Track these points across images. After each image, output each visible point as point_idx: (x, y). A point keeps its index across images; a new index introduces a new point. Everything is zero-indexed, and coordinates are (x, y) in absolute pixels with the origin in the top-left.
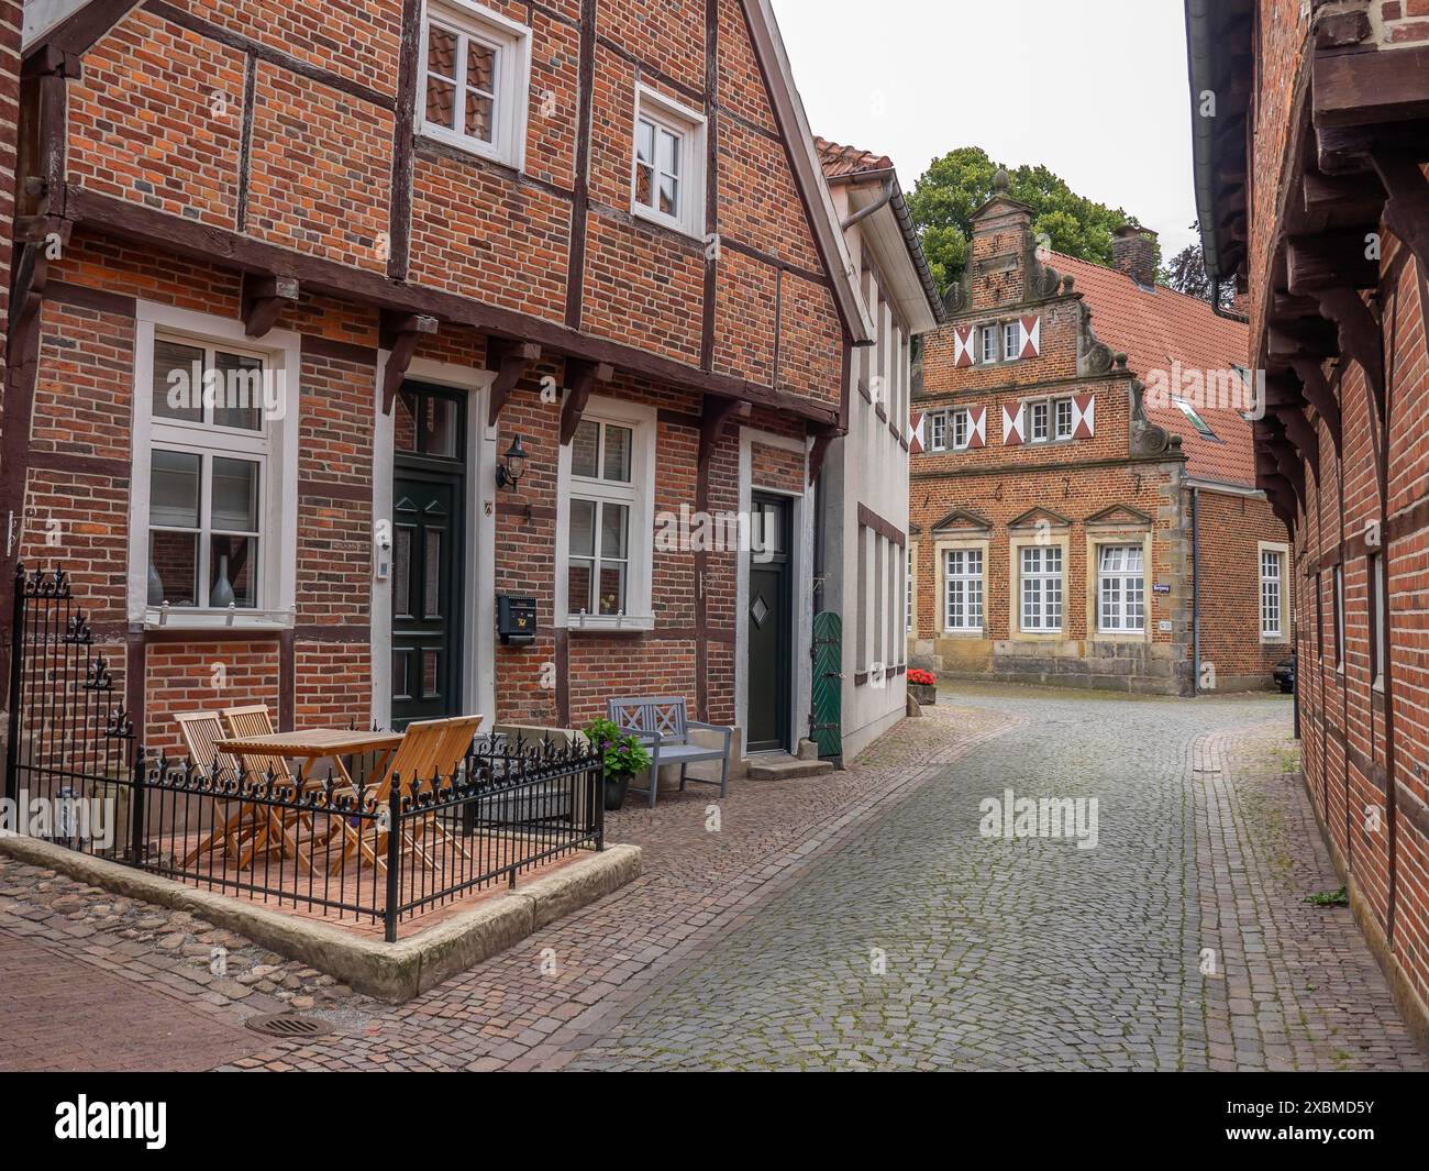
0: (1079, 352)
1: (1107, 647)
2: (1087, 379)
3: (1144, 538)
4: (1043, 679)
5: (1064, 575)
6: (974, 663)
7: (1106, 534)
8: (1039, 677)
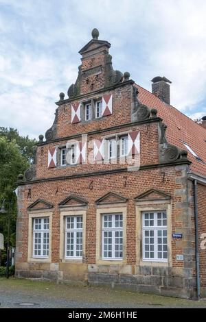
0: (132, 110)
1: (147, 269)
2: (136, 124)
3: (167, 208)
4: (113, 286)
5: (124, 229)
6: (78, 276)
7: (147, 206)
8: (111, 285)
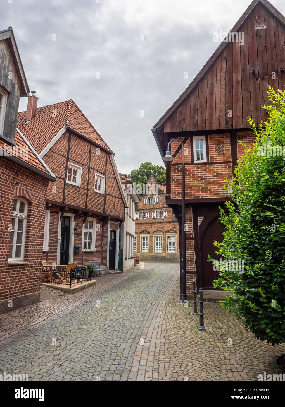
1: (169, 254)
2: (166, 208)
3: (175, 235)
4: (159, 260)
5: (162, 241)
6: (147, 257)
7: (169, 234)
